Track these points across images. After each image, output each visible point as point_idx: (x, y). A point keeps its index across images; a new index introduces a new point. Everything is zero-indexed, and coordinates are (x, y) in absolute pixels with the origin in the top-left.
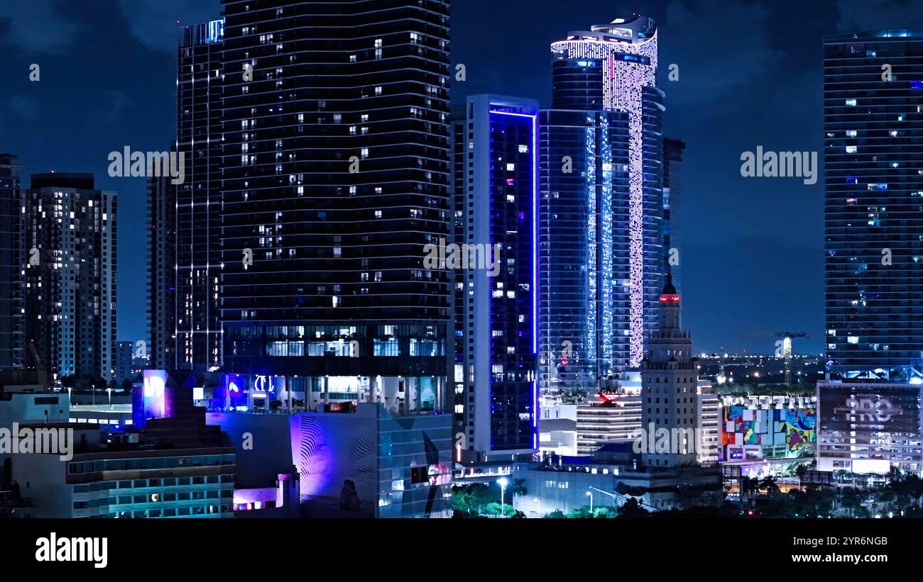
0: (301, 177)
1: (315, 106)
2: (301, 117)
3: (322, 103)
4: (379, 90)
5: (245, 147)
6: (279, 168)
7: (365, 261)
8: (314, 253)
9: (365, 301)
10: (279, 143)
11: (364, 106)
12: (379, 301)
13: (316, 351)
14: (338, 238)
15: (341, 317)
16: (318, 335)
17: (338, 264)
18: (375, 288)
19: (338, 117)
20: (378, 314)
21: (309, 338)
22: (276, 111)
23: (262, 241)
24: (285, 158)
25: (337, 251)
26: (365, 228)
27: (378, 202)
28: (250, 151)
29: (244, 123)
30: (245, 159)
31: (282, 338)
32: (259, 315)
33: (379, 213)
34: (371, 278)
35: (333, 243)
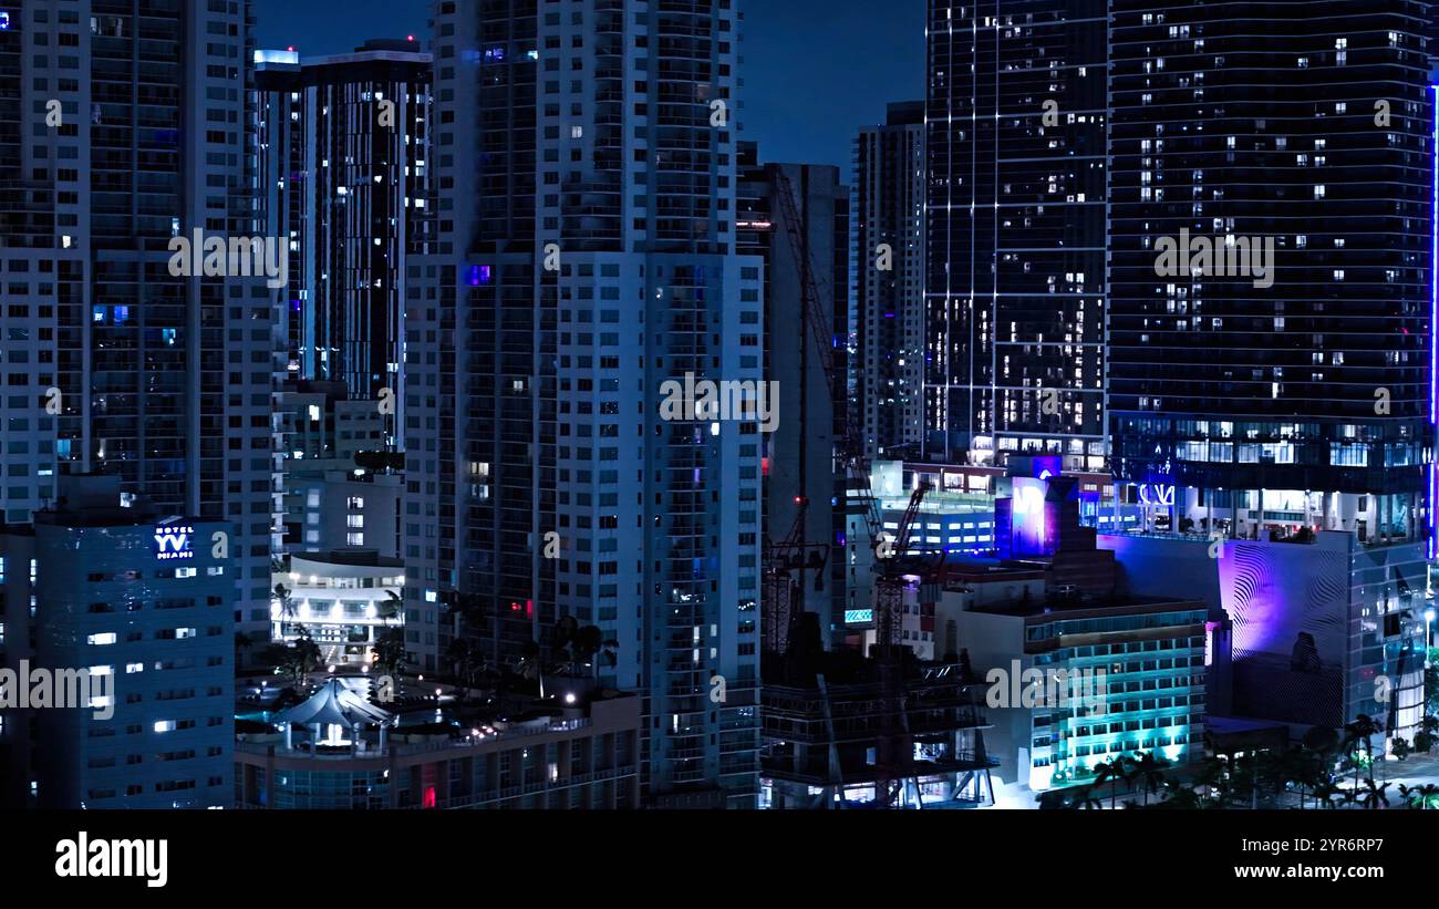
0: (1231, 222)
1: (1251, 127)
2: (1231, 141)
3: (1261, 124)
4: (1341, 107)
5: (1146, 176)
6: (1198, 208)
7: (1318, 338)
8: (1248, 325)
9: (1317, 389)
10: (1198, 174)
11: (1320, 129)
12: (1336, 392)
13: (1248, 456)
14: (1280, 305)
15: (1281, 411)
16: (1252, 433)
17: (1279, 339)
18: (1333, 374)
19: (1281, 142)
20: (1336, 409)
21: (1239, 438)
22: (1192, 129)
23: (1171, 305)
24: (1207, 194)
25: (1279, 323)
26: (1319, 293)
27: (1339, 259)
28: (1153, 184)
29: (1145, 144)
30: (1146, 193)
31: (1199, 437)
32: (1165, 405)
33: (1339, 274)
34: (1328, 359)
35: (1274, 313)
